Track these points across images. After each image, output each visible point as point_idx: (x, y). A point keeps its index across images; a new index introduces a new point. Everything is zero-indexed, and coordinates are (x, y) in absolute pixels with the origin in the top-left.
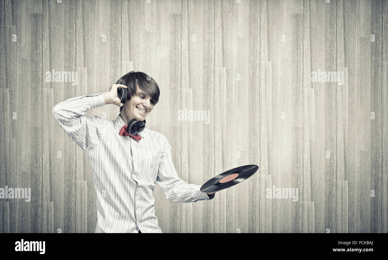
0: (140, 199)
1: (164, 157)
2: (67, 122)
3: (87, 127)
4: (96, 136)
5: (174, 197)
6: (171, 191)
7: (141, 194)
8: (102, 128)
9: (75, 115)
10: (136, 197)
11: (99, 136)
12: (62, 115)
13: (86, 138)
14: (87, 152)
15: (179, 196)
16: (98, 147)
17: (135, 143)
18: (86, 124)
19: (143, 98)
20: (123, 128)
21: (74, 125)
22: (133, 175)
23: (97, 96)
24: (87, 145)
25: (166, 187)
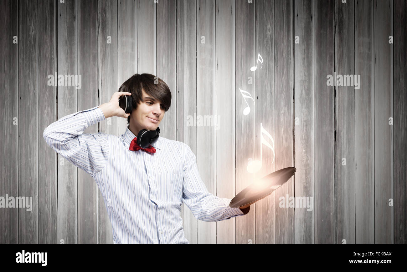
0: (163, 223)
1: (187, 170)
2: (61, 145)
3: (88, 148)
4: (101, 156)
5: (204, 216)
6: (200, 209)
7: (163, 218)
8: (107, 146)
9: (71, 136)
10: (158, 222)
11: (105, 155)
12: (55, 138)
13: (90, 161)
14: (93, 176)
15: (209, 214)
16: (105, 169)
17: (149, 157)
18: (87, 145)
19: (152, 103)
20: (133, 142)
21: (72, 148)
22: (151, 196)
23: (94, 110)
24: (92, 168)
25: (193, 205)
